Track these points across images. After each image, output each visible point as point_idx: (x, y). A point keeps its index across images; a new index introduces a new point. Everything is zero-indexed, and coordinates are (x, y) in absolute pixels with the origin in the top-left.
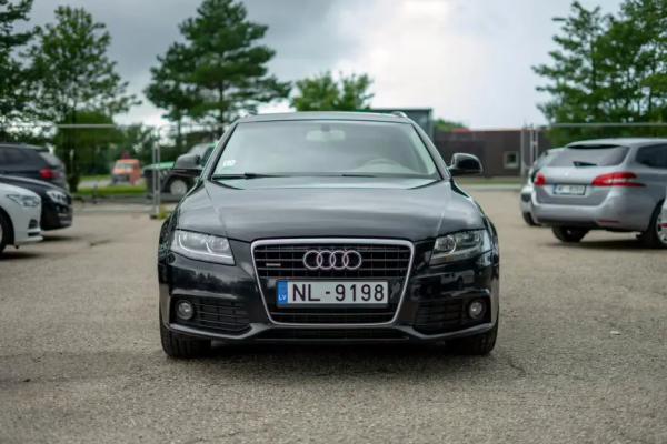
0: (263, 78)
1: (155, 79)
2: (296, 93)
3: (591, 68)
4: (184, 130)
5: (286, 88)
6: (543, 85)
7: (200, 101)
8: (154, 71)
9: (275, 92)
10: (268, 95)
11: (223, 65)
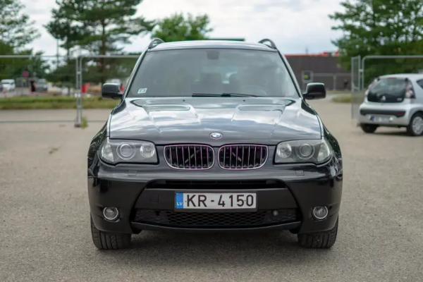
0: (133, 17)
1: (55, 17)
2: (157, 28)
3: (372, 12)
4: (75, 55)
5: (152, 24)
6: (336, 26)
7: (88, 34)
8: (54, 11)
9: (143, 28)
10: (138, 29)
11: (105, 7)
